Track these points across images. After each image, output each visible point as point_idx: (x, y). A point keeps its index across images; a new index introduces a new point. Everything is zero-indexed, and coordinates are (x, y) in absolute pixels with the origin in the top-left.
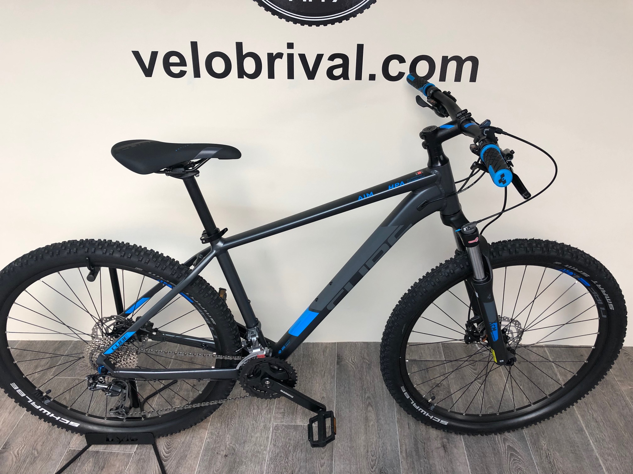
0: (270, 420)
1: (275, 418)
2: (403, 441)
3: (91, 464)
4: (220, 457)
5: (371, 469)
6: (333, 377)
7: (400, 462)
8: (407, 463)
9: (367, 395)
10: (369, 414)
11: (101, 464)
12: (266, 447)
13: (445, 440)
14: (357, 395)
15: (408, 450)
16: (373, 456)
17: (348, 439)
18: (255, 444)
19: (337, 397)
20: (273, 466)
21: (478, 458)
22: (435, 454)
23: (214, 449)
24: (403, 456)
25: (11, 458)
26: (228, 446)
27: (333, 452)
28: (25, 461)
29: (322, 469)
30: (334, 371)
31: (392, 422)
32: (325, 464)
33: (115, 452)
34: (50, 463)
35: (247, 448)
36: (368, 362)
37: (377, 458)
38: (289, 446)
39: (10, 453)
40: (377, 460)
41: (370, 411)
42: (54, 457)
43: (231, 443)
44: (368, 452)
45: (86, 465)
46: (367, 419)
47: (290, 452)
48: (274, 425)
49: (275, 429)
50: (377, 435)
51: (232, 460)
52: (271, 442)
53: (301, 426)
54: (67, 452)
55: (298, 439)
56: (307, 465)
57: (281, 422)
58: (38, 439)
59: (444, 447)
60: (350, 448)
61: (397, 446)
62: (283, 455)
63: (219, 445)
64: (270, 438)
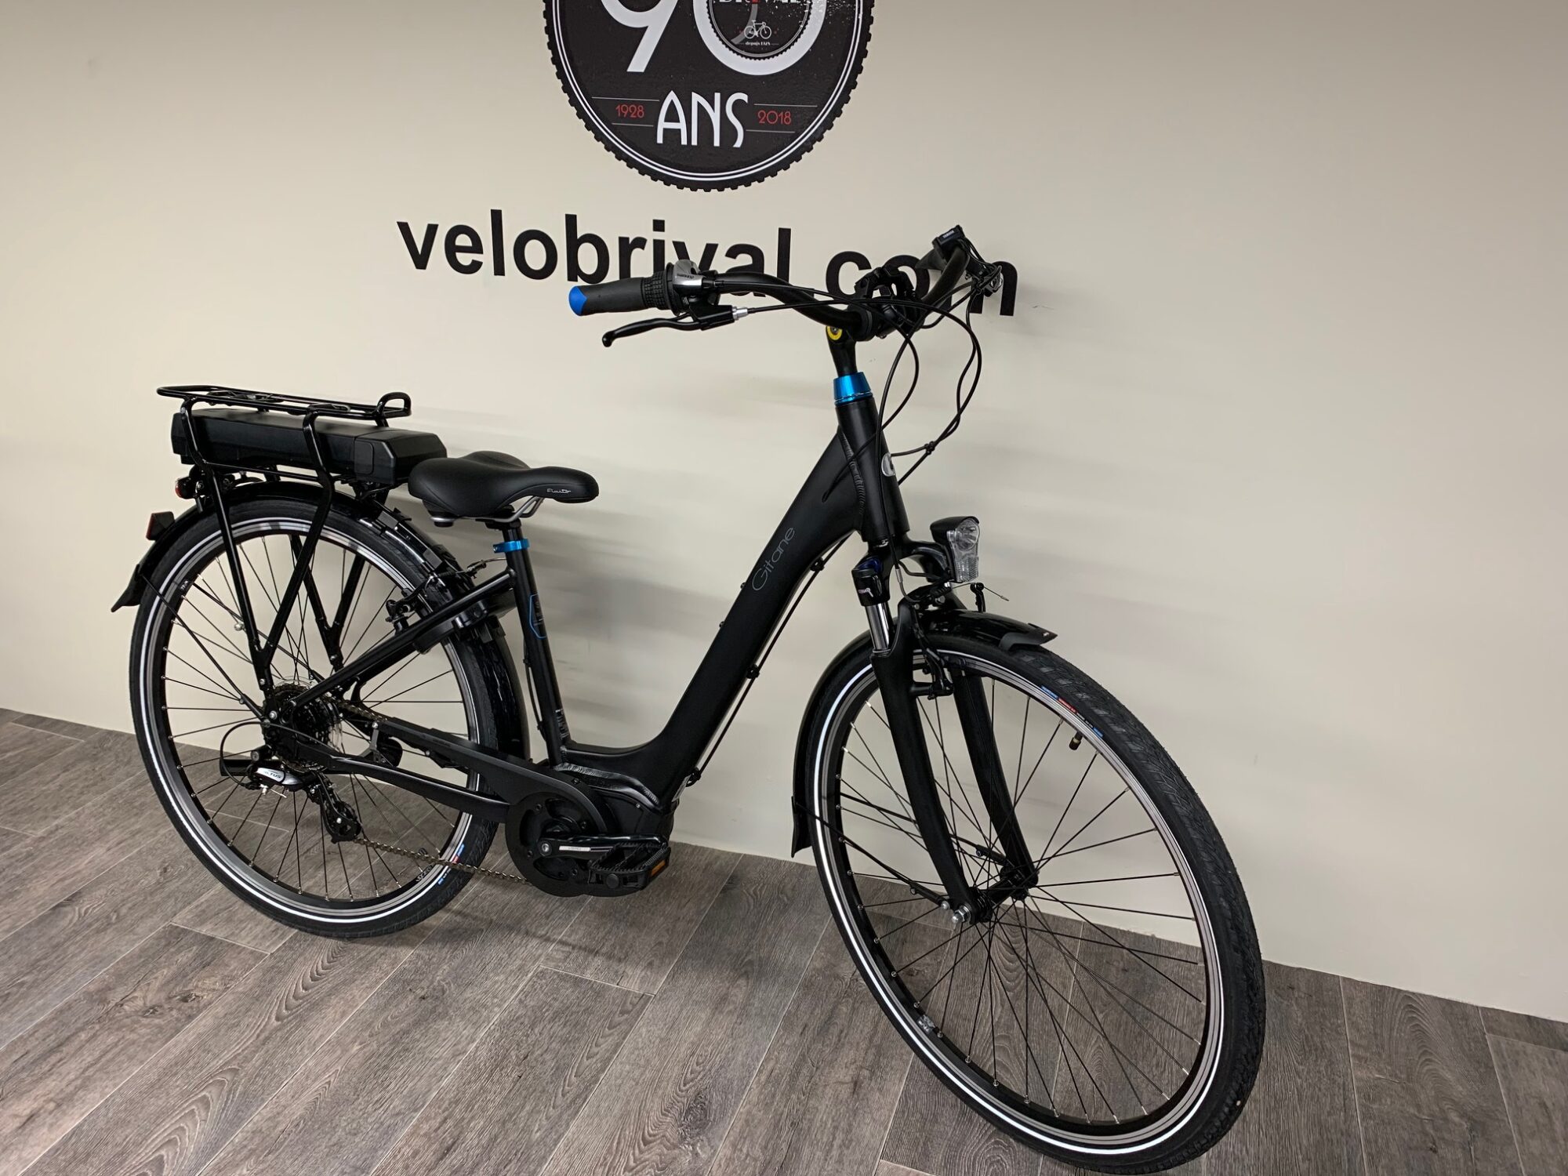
0: (537, 959)
1: (549, 958)
2: (776, 1053)
3: (190, 955)
4: (411, 997)
5: (682, 1086)
6: (699, 913)
7: (748, 1088)
8: (761, 1093)
9: (750, 957)
10: (734, 991)
11: (208, 958)
12: (503, 1000)
13: (866, 1073)
14: (729, 954)
15: (777, 1071)
16: (698, 1064)
17: (665, 1025)
18: (486, 992)
19: (687, 948)
20: (497, 1035)
21: (917, 1121)
22: (829, 1091)
23: (408, 982)
24: (759, 1080)
25: (70, 916)
26: (435, 984)
27: (624, 1038)
28: (90, 925)
29: (586, 1062)
30: (710, 902)
31: (773, 1015)
32: (598, 1056)
33: (239, 946)
34: (127, 937)
35: (468, 994)
36: (788, 899)
37: (703, 1070)
38: (547, 1010)
39: (74, 910)
40: (702, 1074)
41: (738, 986)
42: (139, 930)
43: (444, 980)
44: (693, 1054)
45: (183, 954)
46: (724, 999)
47: (542, 1019)
48: (540, 969)
49: (539, 978)
50: (729, 1032)
51: (430, 1007)
52: (517, 997)
53: (590, 981)
54: (164, 928)
55: (571, 1003)
56: (563, 1048)
57: (557, 967)
58: (129, 897)
59: (856, 1084)
60: (662, 1040)
61: (758, 1060)
62: (526, 1023)
63: (421, 977)
64: (520, 988)
